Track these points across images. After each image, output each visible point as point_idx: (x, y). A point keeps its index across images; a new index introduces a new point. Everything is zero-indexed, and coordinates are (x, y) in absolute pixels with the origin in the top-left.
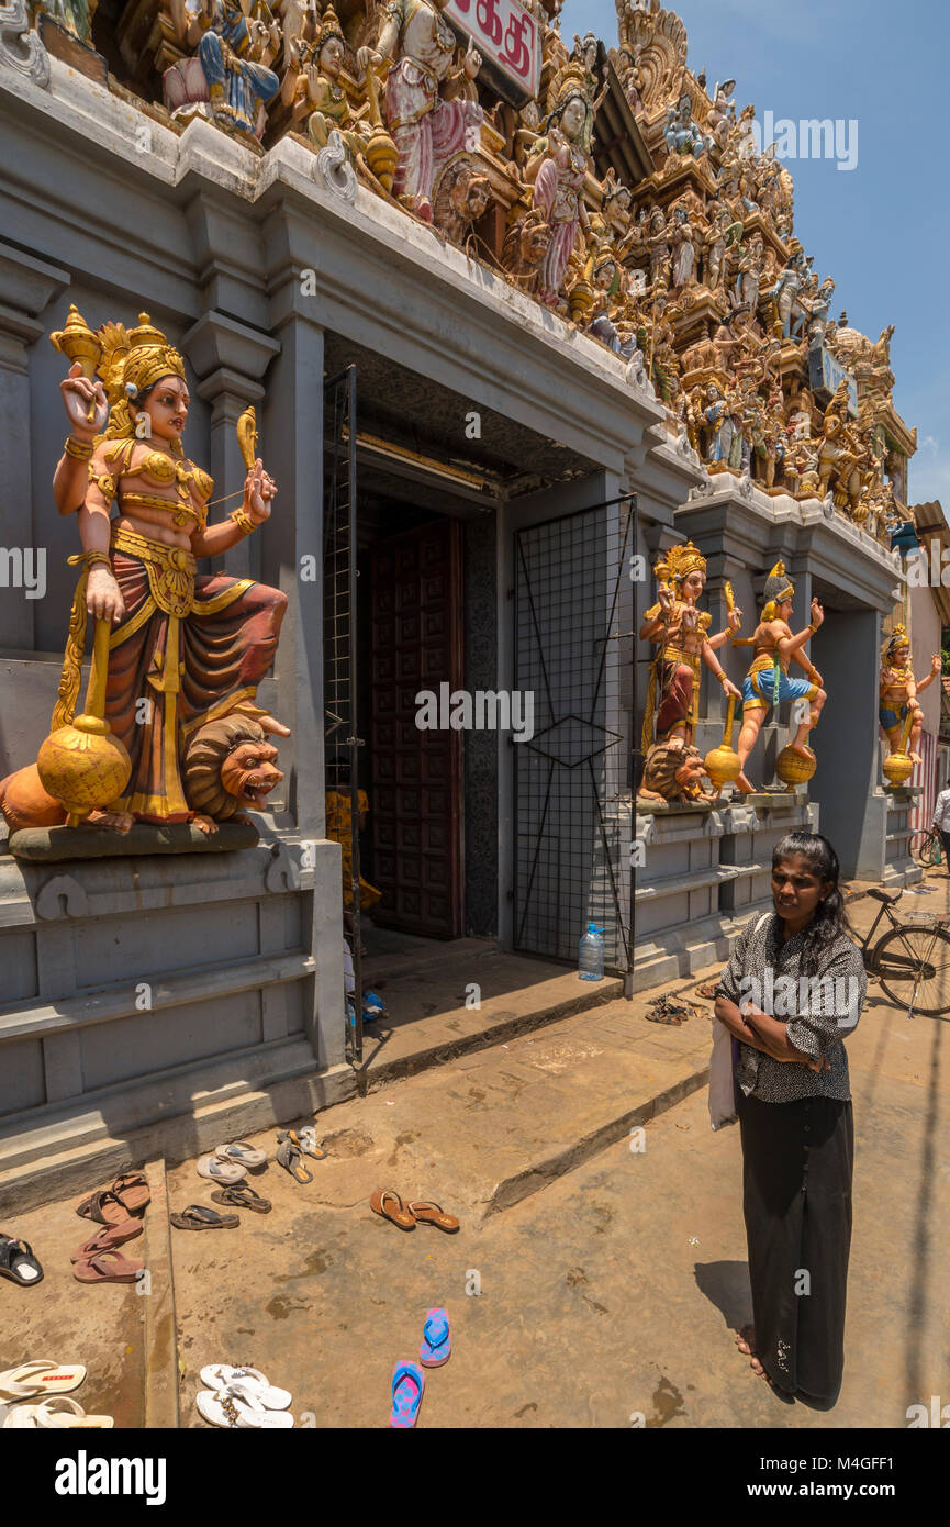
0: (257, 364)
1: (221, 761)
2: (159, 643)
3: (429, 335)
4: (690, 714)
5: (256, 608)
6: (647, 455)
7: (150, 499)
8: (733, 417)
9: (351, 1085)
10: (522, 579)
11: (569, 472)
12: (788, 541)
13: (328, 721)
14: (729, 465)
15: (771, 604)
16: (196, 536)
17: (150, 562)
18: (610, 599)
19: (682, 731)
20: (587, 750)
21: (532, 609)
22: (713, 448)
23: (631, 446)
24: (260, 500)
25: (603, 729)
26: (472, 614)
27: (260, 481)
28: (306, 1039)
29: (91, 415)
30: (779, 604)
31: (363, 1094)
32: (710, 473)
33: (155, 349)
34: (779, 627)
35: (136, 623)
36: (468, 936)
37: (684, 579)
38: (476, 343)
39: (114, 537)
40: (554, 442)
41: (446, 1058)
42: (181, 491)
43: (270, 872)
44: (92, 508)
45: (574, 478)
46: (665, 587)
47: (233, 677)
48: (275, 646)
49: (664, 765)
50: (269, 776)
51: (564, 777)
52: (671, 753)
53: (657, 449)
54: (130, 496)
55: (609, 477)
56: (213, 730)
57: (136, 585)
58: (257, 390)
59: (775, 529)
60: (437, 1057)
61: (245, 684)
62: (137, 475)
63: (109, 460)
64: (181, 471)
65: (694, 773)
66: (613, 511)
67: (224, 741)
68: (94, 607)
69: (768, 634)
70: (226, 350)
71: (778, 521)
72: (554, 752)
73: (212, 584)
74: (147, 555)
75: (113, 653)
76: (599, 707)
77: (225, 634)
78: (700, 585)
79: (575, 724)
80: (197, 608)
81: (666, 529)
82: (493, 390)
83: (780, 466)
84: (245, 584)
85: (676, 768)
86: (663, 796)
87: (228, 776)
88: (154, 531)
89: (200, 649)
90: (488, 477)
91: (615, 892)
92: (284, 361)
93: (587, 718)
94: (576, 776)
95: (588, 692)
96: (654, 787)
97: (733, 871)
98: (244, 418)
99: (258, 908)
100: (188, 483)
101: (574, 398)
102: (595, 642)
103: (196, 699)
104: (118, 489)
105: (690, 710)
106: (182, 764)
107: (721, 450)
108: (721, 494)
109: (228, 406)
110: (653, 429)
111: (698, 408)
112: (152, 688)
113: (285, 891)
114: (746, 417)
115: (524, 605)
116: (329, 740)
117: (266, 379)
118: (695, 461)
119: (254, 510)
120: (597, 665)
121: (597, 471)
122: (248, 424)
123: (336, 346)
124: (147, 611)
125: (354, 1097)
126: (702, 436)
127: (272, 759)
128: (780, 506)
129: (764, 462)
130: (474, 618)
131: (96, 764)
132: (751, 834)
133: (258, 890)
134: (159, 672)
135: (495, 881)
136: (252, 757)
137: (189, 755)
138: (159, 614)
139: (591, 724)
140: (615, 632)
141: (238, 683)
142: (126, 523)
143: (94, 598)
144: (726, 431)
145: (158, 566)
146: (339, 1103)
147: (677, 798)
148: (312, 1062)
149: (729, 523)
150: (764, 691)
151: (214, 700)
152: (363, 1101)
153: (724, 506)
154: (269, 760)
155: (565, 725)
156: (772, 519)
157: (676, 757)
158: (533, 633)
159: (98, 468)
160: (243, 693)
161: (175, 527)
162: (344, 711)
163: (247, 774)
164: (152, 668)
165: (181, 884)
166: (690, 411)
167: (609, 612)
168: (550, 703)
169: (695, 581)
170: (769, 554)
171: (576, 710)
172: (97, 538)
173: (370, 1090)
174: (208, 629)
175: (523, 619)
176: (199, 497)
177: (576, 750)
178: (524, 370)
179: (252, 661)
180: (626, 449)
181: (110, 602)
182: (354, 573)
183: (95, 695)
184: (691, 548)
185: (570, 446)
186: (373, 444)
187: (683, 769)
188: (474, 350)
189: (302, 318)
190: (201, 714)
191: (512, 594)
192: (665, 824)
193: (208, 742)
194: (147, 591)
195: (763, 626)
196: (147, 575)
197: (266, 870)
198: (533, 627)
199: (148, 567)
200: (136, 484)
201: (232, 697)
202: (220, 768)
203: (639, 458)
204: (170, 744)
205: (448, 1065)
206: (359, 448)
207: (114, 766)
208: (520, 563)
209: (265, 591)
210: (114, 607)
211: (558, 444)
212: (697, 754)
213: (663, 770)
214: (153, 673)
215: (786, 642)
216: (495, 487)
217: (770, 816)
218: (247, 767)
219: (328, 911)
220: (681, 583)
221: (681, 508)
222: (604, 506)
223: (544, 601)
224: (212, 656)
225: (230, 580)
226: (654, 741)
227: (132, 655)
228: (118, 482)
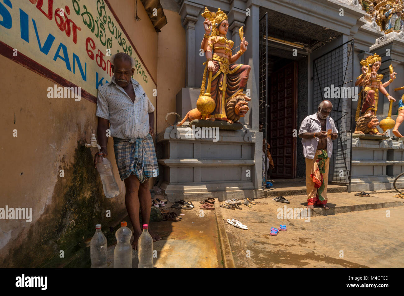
0: (243, 18)
1: (234, 106)
2: (222, 79)
5: (243, 70)
6: (359, 30)
7: (220, 47)
8: (397, 13)
9: (263, 194)
10: (315, 74)
11: (331, 38)
14: (394, 29)
16: (230, 57)
17: (220, 61)
18: (344, 72)
19: (370, 111)
20: (336, 119)
21: (319, 81)
22: (387, 26)
23: (352, 26)
24: (244, 46)
25: (341, 112)
26: (300, 86)
27: (244, 42)
28: (252, 182)
29: (209, 28)
31: (266, 198)
32: (386, 34)
33: (222, 15)
35: (218, 74)
36: (297, 178)
37: (372, 65)
39: (213, 57)
40: (325, 28)
42: (227, 45)
43: (245, 136)
44: (208, 50)
45: (333, 40)
46: (364, 67)
47: (238, 87)
48: (247, 79)
49: (363, 122)
50: (246, 108)
52: (366, 118)
53: (362, 27)
54: (216, 48)
55: (344, 37)
57: (217, 67)
62: (218, 42)
63: (212, 40)
64: (227, 41)
65: (375, 123)
66: (345, 46)
67: (236, 101)
68: (209, 68)
70: (236, 16)
73: (233, 66)
74: (220, 60)
76: (340, 105)
77: (236, 78)
78: (378, 66)
80: (230, 72)
81: (366, 53)
82: (306, 15)
84: (241, 65)
85: (368, 123)
86: (363, 132)
87: (237, 108)
88: (221, 54)
89: (230, 82)
90: (305, 46)
91: (345, 159)
92: (249, 17)
93: (336, 109)
96: (360, 130)
97: (392, 162)
98: (240, 29)
99: (242, 146)
100: (228, 43)
101: (332, 14)
102: (339, 86)
103: (229, 94)
104: (214, 47)
105: (373, 105)
106: (226, 108)
107: (391, 25)
109: (236, 30)
110: (361, 19)
112: (220, 90)
113: (248, 142)
115: (316, 81)
118: (379, 29)
119: (243, 49)
121: (340, 35)
122: (241, 30)
123: (262, 10)
124: (220, 72)
125: (263, 198)
126: (383, 24)
130: (301, 88)
131: (209, 102)
133: (242, 141)
134: (221, 86)
136: (242, 103)
138: (222, 73)
139: (337, 111)
140: (346, 82)
141: (239, 88)
142: (215, 54)
144: (393, 19)
145: (222, 62)
146: (259, 198)
148: (253, 187)
151: (234, 93)
153: (392, 43)
154: (246, 105)
157: (368, 119)
159: (210, 42)
160: (240, 90)
161: (225, 53)
162: (264, 99)
163: (241, 107)
164: (220, 85)
165: (225, 136)
167: (344, 77)
169: (376, 65)
172: (209, 56)
174: (232, 77)
175: (316, 85)
176: (230, 46)
178: (315, 8)
179: (243, 82)
180: (350, 27)
181: (212, 67)
182: (267, 64)
184: (375, 55)
185: (331, 28)
187: (370, 122)
188: (300, 6)
189: (254, 5)
190: (230, 97)
192: (363, 142)
193: (232, 102)
194: (219, 68)
196: (219, 65)
198: (319, 87)
199: (220, 62)
200: (218, 44)
201: (237, 92)
202: (234, 108)
203: (356, 30)
204: (223, 103)
205: (289, 196)
206: (269, 41)
207: (212, 103)
208: (315, 69)
209: (245, 66)
210: (213, 69)
211: (326, 29)
212: (376, 118)
213: (363, 124)
214: (220, 86)
218: (241, 106)
219: (259, 148)
220: (371, 67)
221: (373, 47)
222: (342, 45)
223: (323, 78)
224: (233, 83)
225: (237, 65)
226: (360, 116)
227: (216, 82)
228: (214, 45)
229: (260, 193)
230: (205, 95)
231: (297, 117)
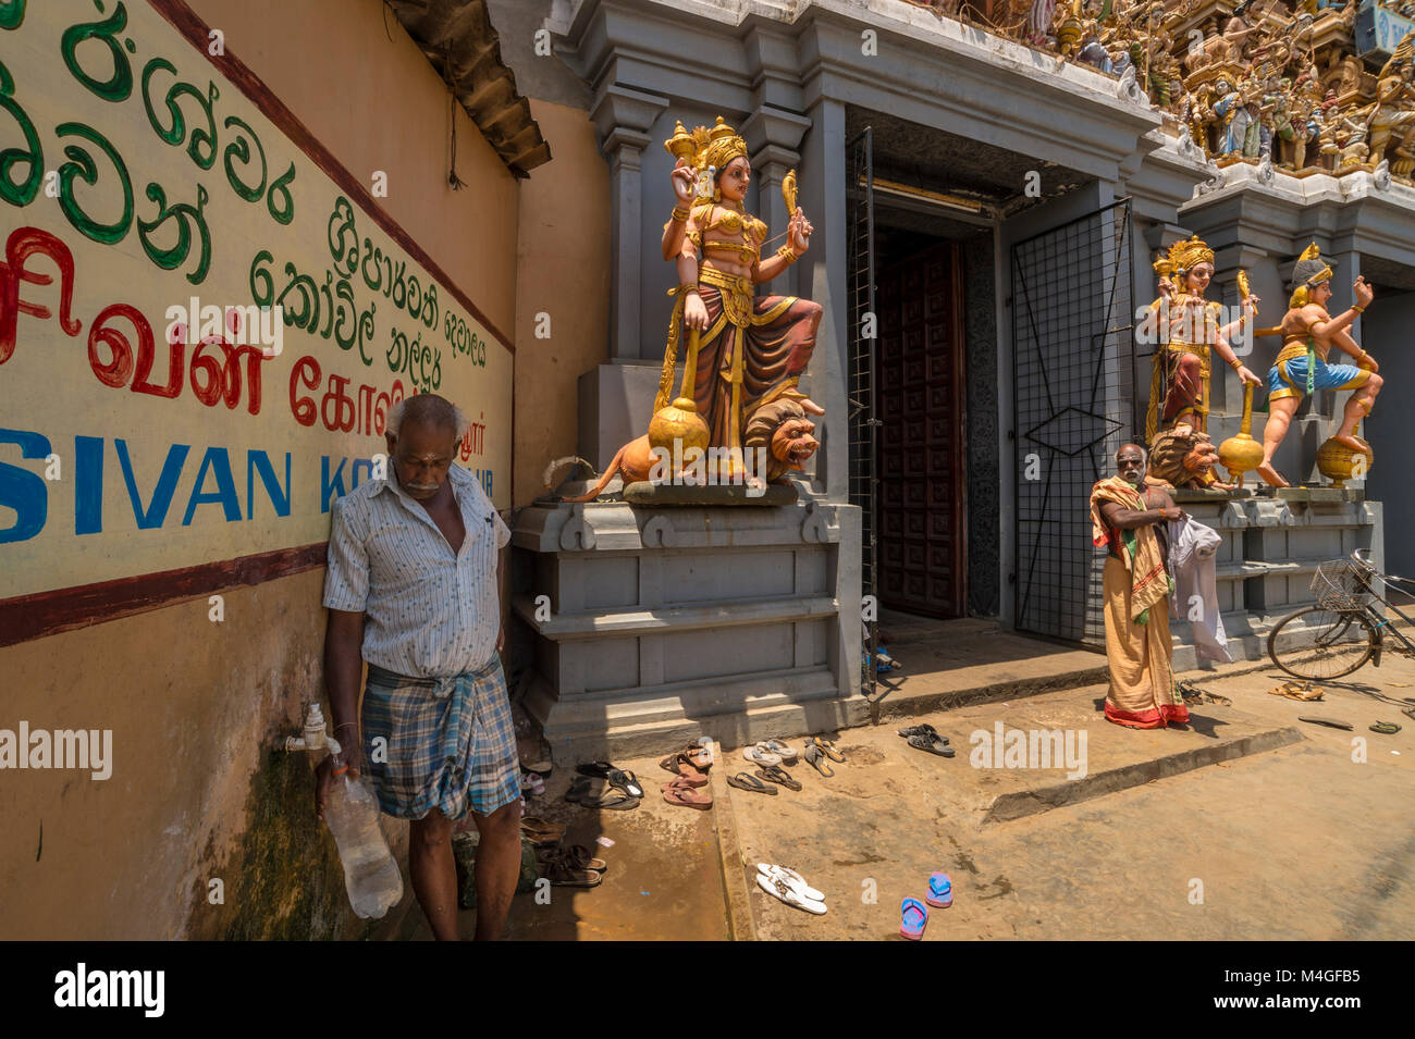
0: (793, 137)
1: (772, 433)
2: (729, 346)
3: (929, 92)
4: (1200, 403)
5: (799, 317)
6: (1144, 160)
7: (724, 244)
8: (1249, 107)
9: (866, 713)
10: (1019, 287)
11: (1062, 187)
12: (1325, 221)
13: (852, 408)
14: (1244, 154)
15: (1302, 289)
16: (754, 267)
17: (724, 289)
18: (1107, 297)
19: (1189, 418)
20: (1087, 439)
21: (1030, 314)
22: (1224, 142)
23: (1125, 155)
24: (801, 237)
25: (1103, 418)
26: (972, 322)
27: (800, 224)
28: (829, 670)
29: (690, 191)
30: (1312, 288)
31: (876, 723)
32: (1221, 167)
33: (728, 139)
34: (1312, 313)
35: (716, 331)
36: (970, 616)
37: (1188, 273)
38: (969, 91)
39: (700, 273)
40: (1045, 162)
41: (950, 706)
42: (746, 237)
43: (805, 526)
44: (687, 254)
45: (1068, 192)
46: (1166, 280)
47: (781, 370)
48: (813, 345)
49: (1171, 452)
50: (809, 444)
51: (1065, 464)
52: (1177, 439)
53: (1154, 153)
54: (711, 244)
55: (1102, 186)
56: (766, 411)
57: (716, 306)
58: (795, 156)
59: (1304, 211)
60: (942, 703)
61: (791, 375)
62: (716, 228)
63: (697, 221)
64: (745, 222)
65: (1205, 458)
66: (1107, 217)
67: (774, 417)
68: (690, 321)
69: (1299, 321)
70: (773, 131)
71: (1309, 203)
72: (1053, 442)
73: (766, 302)
74: (722, 284)
75: (699, 353)
76: (1099, 397)
77: (775, 339)
78: (1207, 276)
79: (1075, 414)
80: (755, 321)
81: (1168, 227)
82: (986, 127)
83: (1313, 147)
84: (791, 300)
85: (1184, 454)
86: (1171, 482)
87: (778, 444)
88: (726, 266)
89: (757, 351)
90: (986, 201)
92: (815, 132)
93: (1087, 408)
94: (1076, 463)
95: (1087, 385)
96: (1160, 474)
97: (1260, 567)
98: (787, 179)
99: (794, 556)
100: (750, 230)
101: (1065, 121)
102: (1093, 337)
103: (754, 389)
104: (703, 239)
105: (1199, 398)
106: (743, 436)
107: (1233, 142)
108: (1232, 186)
109: (773, 172)
110: (1149, 135)
111: (1205, 105)
112: (724, 380)
113: (816, 542)
114: (1264, 103)
115: (1021, 311)
116: (852, 423)
117: (800, 148)
118: (1201, 158)
119: (797, 246)
120: (1096, 358)
121: (1090, 183)
122: (791, 183)
123: (854, 114)
124: (721, 324)
125: (867, 725)
126: (1210, 132)
127: (811, 431)
128: (1314, 187)
129: (1291, 145)
130: (975, 326)
131: (687, 432)
132: (1283, 530)
133: (796, 540)
134: (729, 368)
135: (996, 564)
136: (796, 429)
137: (749, 430)
138: (729, 326)
139: (1090, 414)
140: (1113, 326)
141: (784, 375)
142: (707, 263)
143: (690, 315)
144: (1238, 123)
145: (729, 291)
146: (854, 727)
147: (1186, 485)
148: (834, 689)
149: (1244, 213)
150: (1296, 380)
151: (768, 388)
152: (875, 728)
153: (1238, 196)
154: (808, 432)
155: (1065, 416)
156: (1302, 202)
157: (1184, 444)
158: (1032, 334)
159: (691, 227)
160: (789, 382)
161: (741, 263)
162: (865, 398)
163: (792, 442)
164: (724, 365)
165: (739, 530)
166: (1196, 110)
167: (1106, 310)
168: (1049, 397)
169: (1200, 273)
170: (1299, 239)
171: (1075, 401)
172: (689, 273)
173: (881, 721)
174: (763, 336)
175: (1021, 323)
176: (756, 238)
177: (1076, 439)
178: (1014, 106)
179: (797, 357)
180: (1119, 158)
181: (700, 317)
182: (872, 288)
183: (688, 383)
184: (1196, 242)
185: (1061, 164)
186: (883, 186)
187: (1192, 455)
188: (969, 98)
189: (828, 98)
190: (755, 400)
191: (1010, 302)
193: (763, 420)
194: (721, 309)
195: (1292, 313)
196: (721, 299)
197: (802, 524)
198: (1031, 329)
199: (722, 292)
200: (715, 235)
201: (780, 386)
202: (771, 439)
203: (1135, 164)
204: (735, 422)
205: (951, 712)
206: (875, 191)
207: (700, 433)
208: (1018, 274)
209: (805, 304)
210: (703, 320)
211: (1049, 164)
212: (1208, 440)
213: (1169, 457)
214: (725, 369)
215: (1321, 327)
216: (991, 209)
217: (1309, 511)
218: (791, 437)
219: (850, 562)
220: (1185, 276)
221: (1185, 206)
222: (1098, 213)
223: (1042, 305)
224: (765, 355)
225: (778, 298)
226: (1160, 429)
227: (711, 355)
228: (703, 234)
229: (858, 710)
230: (676, 407)
231: (964, 416)
